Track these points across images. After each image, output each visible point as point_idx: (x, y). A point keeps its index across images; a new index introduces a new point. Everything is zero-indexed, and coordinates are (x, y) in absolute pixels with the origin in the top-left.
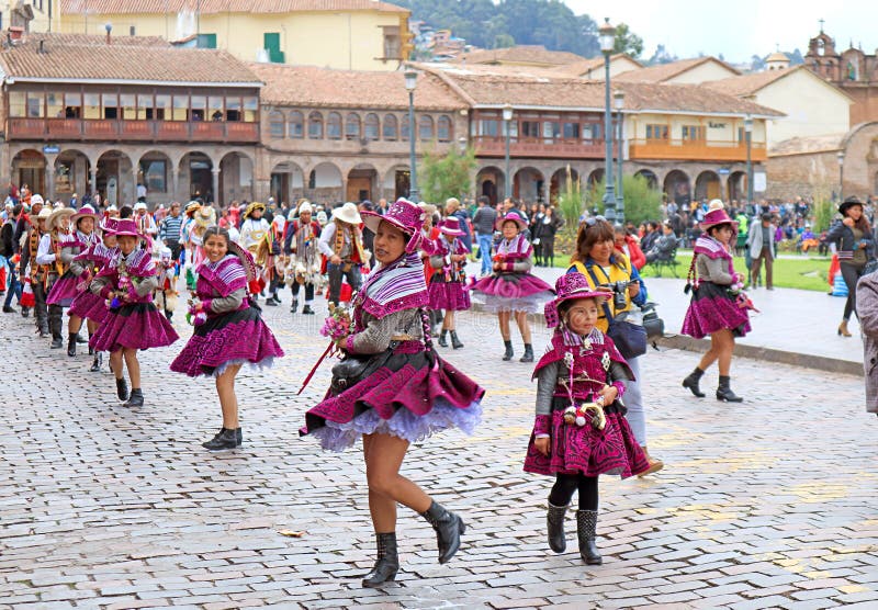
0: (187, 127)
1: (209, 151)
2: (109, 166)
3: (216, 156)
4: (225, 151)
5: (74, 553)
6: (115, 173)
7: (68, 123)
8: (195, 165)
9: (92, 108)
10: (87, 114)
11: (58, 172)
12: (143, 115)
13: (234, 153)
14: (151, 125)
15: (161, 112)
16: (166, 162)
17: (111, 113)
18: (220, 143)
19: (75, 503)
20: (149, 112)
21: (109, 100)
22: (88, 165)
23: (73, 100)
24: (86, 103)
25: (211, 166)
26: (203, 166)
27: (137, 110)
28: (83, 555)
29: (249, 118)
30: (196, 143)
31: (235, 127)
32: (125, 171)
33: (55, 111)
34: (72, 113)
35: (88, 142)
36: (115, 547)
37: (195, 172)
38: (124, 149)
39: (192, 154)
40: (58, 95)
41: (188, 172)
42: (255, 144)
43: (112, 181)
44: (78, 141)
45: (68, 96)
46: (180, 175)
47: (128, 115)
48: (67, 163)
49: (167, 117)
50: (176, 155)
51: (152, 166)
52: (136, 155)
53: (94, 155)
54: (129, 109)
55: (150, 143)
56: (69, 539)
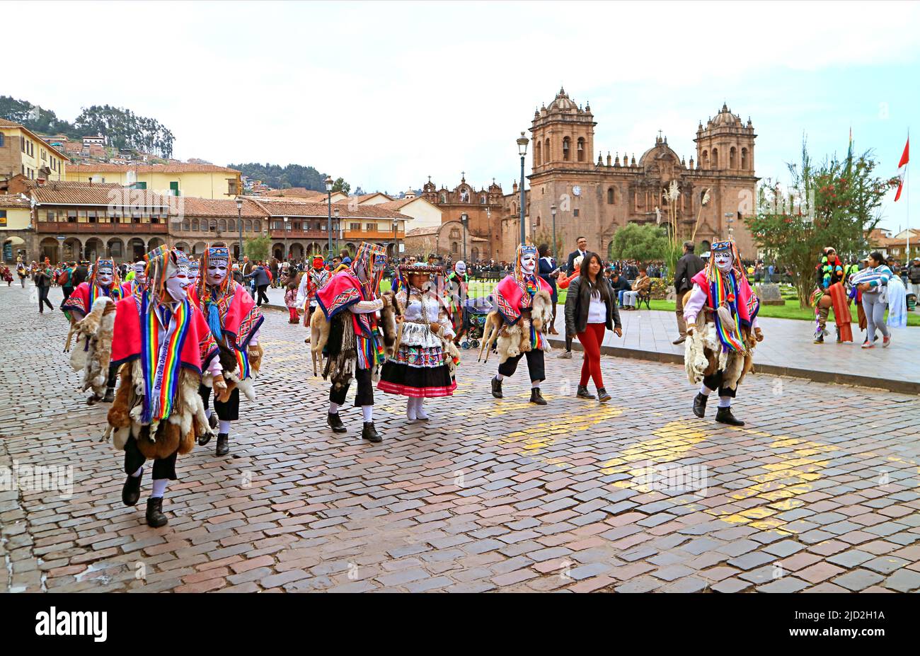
0: (131, 226)
1: (143, 238)
2: (92, 245)
3: (146, 240)
4: (150, 238)
5: (62, 424)
6: (94, 248)
7: (70, 225)
8: (136, 244)
9: (82, 218)
10: (80, 220)
11: (64, 248)
12: (108, 221)
13: (155, 238)
14: (113, 226)
15: (118, 219)
16: (121, 243)
17: (92, 220)
18: (148, 234)
19: (64, 401)
20: (112, 219)
21: (91, 213)
22: (81, 244)
23: (72, 214)
24: (79, 215)
25: (144, 244)
26: (140, 244)
27: (106, 218)
28: (66, 425)
29: (162, 222)
30: (136, 234)
31: (156, 226)
32: (100, 247)
33: (63, 218)
34: (72, 220)
35: (81, 234)
36: (83, 420)
37: (136, 248)
38: (100, 237)
39: (134, 239)
40: (64, 211)
41: (132, 247)
42: (166, 234)
43: (93, 252)
44: (76, 233)
45: (69, 212)
46: (128, 249)
47: (101, 221)
48: (70, 244)
49: (121, 221)
50: (126, 240)
51: (114, 245)
52: (105, 240)
53: (84, 240)
54: (102, 218)
55: (112, 234)
56: (59, 418)
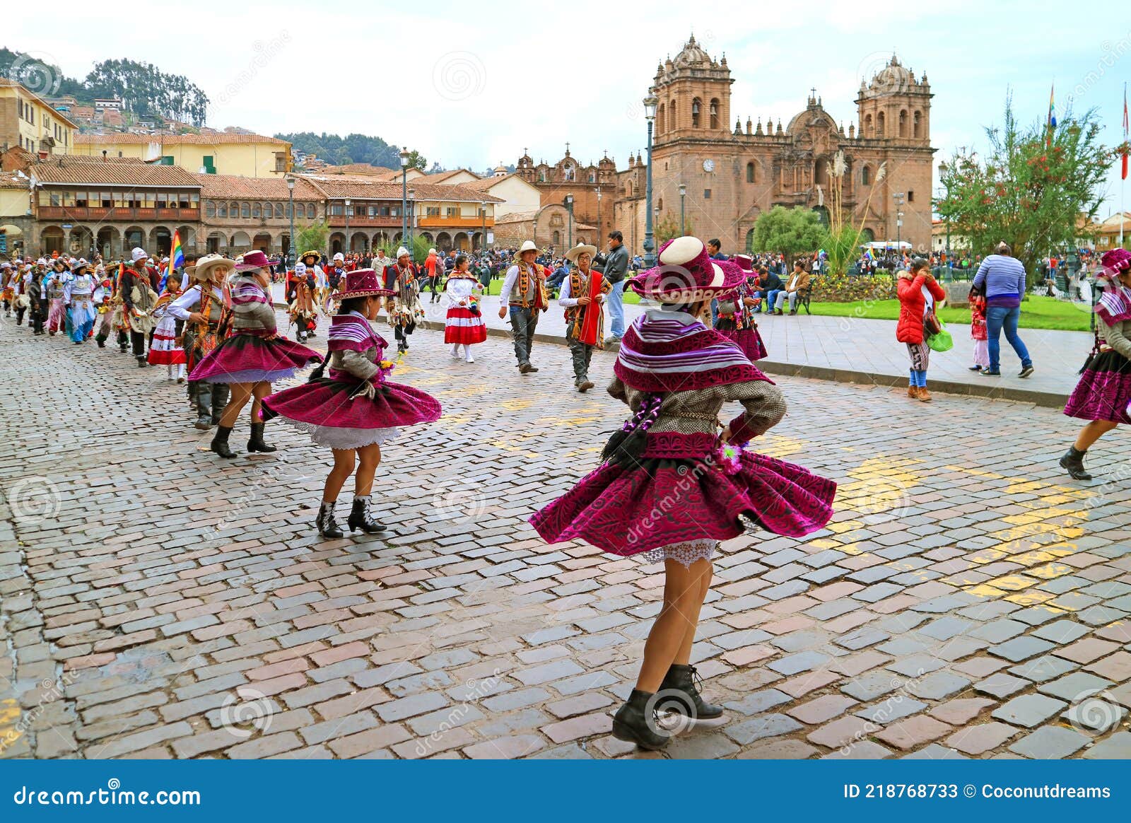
0: (155, 212)
1: (169, 226)
2: (105, 236)
3: (173, 229)
4: (178, 226)
5: (74, 463)
6: (109, 240)
7: (79, 210)
8: (160, 234)
9: (94, 201)
10: (91, 205)
11: (71, 240)
12: (126, 205)
13: (185, 226)
14: (132, 211)
15: (138, 203)
16: (142, 233)
17: (107, 204)
18: (175, 221)
19: (76, 434)
20: (131, 203)
21: (105, 196)
22: (92, 234)
23: (81, 196)
24: (90, 198)
25: (170, 235)
26: (164, 234)
27: (123, 202)
28: (80, 464)
29: (193, 206)
30: (160, 221)
31: (185, 212)
32: (115, 238)
33: (70, 201)
34: (82, 204)
35: (92, 221)
36: (101, 458)
37: (160, 239)
38: (115, 226)
39: (158, 228)
40: (71, 193)
41: (155, 238)
42: (198, 222)
43: (107, 244)
44: (85, 221)
45: (78, 194)
46: (150, 240)
47: (117, 205)
48: (77, 234)
49: (143, 206)
50: (148, 229)
51: (133, 235)
52: (122, 229)
53: (95, 229)
54: (118, 201)
55: (131, 221)
56: (70, 456)
